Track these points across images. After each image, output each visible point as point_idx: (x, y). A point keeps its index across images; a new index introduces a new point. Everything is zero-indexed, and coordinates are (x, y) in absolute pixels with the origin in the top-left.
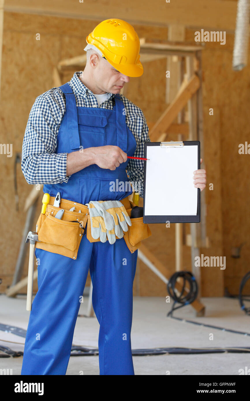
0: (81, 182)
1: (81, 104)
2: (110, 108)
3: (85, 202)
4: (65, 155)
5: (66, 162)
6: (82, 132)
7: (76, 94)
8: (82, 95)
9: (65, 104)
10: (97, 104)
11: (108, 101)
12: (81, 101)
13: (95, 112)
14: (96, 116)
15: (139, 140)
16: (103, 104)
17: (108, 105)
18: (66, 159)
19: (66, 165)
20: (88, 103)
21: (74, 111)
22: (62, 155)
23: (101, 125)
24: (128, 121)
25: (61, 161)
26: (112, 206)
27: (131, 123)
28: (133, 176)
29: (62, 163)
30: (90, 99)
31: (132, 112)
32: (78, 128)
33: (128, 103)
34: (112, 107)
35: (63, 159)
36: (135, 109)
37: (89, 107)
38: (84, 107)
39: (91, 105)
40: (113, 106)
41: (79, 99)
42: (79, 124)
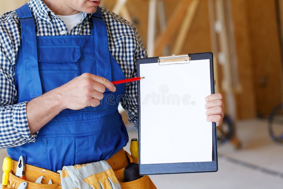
0: (48, 143)
1: (44, 32)
2: (87, 32)
4: (24, 106)
5: (26, 115)
6: (45, 72)
7: (37, 17)
8: (44, 19)
9: (20, 35)
10: (67, 29)
11: (83, 24)
12: (43, 27)
13: (63, 42)
14: (65, 47)
15: (131, 72)
16: (75, 28)
17: (83, 29)
18: (25, 111)
19: (26, 120)
20: (53, 30)
21: (32, 44)
22: (19, 107)
23: (72, 59)
24: (113, 47)
25: (18, 116)
26: (92, 172)
27: (117, 50)
28: (133, 117)
29: (20, 118)
30: (56, 23)
31: (119, 33)
32: (37, 68)
33: (113, 21)
34: (89, 31)
35: (22, 112)
36: (122, 29)
37: (56, 35)
38: (48, 36)
39: (59, 31)
40: (90, 29)
41: (41, 26)
42: (39, 63)
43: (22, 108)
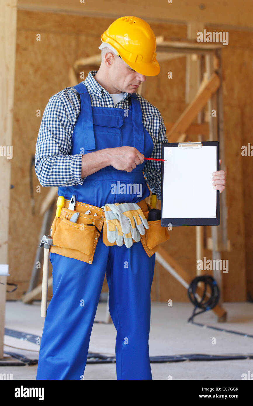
0: (96, 184)
1: (96, 104)
2: (126, 108)
3: (101, 205)
5: (81, 163)
6: (97, 133)
7: (91, 93)
8: (97, 95)
9: (80, 104)
10: (113, 104)
11: (124, 101)
12: (96, 101)
13: (110, 112)
14: (112, 116)
15: (156, 141)
16: (119, 103)
17: (124, 105)
18: (81, 160)
19: (81, 167)
20: (103, 103)
21: (89, 111)
22: (76, 156)
23: (117, 125)
24: (144, 121)
25: (75, 163)
26: (128, 209)
27: (148, 123)
29: (77, 165)
30: (105, 98)
31: (149, 112)
32: (93, 129)
33: (145, 103)
35: (78, 160)
36: (151, 109)
37: (105, 107)
38: (100, 107)
39: (107, 105)
40: (129, 106)
41: (94, 99)
42: (94, 125)
43: (79, 158)
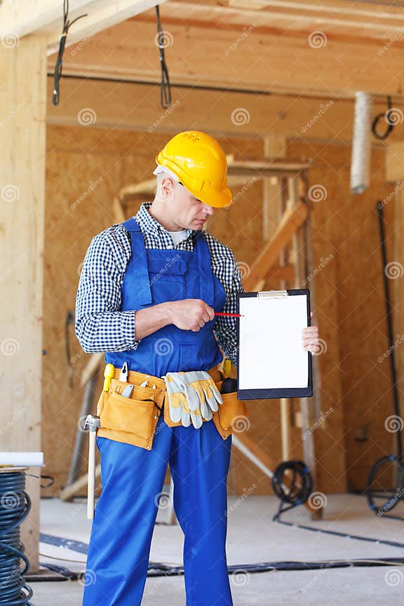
0: (154, 348)
1: (152, 245)
2: (190, 249)
3: (161, 375)
4: (133, 313)
5: (134, 322)
7: (145, 232)
8: (152, 233)
9: (131, 245)
10: (173, 244)
11: (187, 241)
12: (151, 241)
13: (170, 255)
16: (180, 244)
17: (187, 246)
18: (134, 318)
19: (134, 326)
20: (160, 244)
21: (142, 254)
22: (128, 313)
23: (178, 272)
24: (214, 265)
25: (127, 322)
26: (196, 379)
27: (218, 268)
28: (223, 338)
29: (128, 324)
30: (163, 238)
31: (219, 254)
33: (214, 242)
34: (192, 248)
35: (130, 319)
36: (222, 250)
37: (163, 249)
38: (156, 249)
39: (165, 246)
40: (193, 246)
41: (149, 239)
42: (149, 272)
43: (131, 315)
